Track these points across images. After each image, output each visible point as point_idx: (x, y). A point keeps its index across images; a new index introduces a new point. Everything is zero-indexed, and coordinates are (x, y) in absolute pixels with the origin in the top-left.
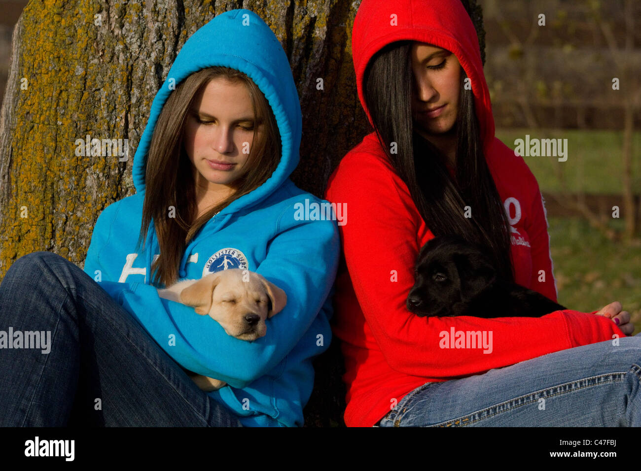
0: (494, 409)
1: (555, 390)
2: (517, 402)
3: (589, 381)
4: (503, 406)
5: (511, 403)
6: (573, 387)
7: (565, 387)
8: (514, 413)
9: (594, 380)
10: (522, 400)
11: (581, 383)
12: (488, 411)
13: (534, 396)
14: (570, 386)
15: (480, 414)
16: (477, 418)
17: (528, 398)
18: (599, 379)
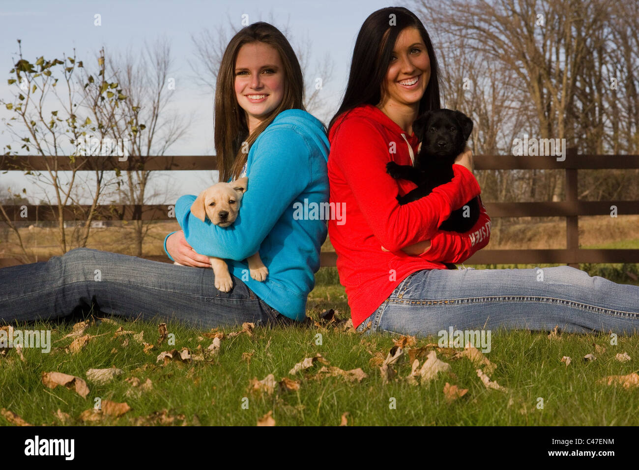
0: (472, 300)
1: (513, 298)
2: (488, 299)
3: (536, 298)
4: (478, 299)
5: (484, 299)
6: (525, 299)
7: (520, 298)
8: (485, 305)
9: (539, 299)
10: (492, 299)
11: (531, 298)
12: (468, 300)
13: (499, 298)
14: (523, 298)
15: (462, 301)
16: (460, 302)
17: (495, 298)
18: (543, 299)
